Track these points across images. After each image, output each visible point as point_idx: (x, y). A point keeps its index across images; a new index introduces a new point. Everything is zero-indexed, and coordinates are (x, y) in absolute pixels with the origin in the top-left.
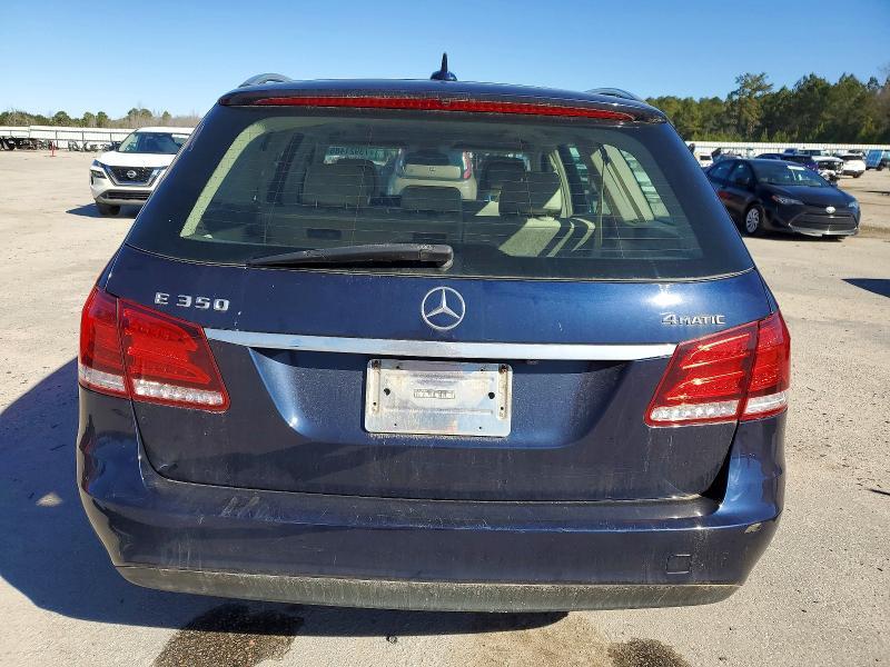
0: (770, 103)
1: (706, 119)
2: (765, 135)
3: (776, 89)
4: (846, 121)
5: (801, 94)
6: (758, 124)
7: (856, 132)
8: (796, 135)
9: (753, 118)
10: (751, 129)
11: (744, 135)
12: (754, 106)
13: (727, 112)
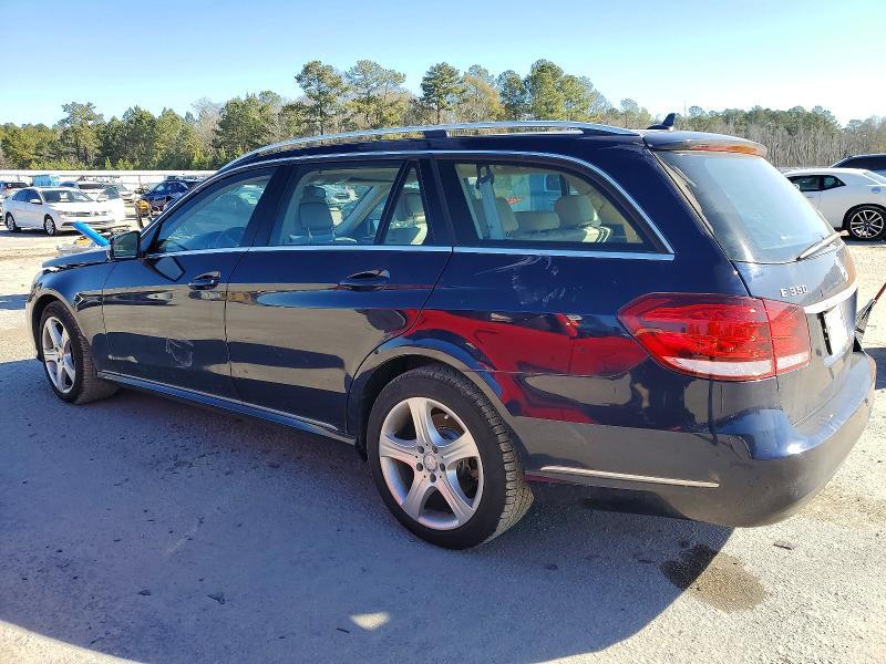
0: (104, 132)
1: (39, 147)
2: (108, 163)
3: (107, 120)
4: (178, 150)
5: (132, 126)
6: (97, 151)
7: (190, 161)
8: (138, 163)
9: (92, 146)
10: (93, 158)
11: (87, 163)
12: (90, 135)
13: (62, 140)
